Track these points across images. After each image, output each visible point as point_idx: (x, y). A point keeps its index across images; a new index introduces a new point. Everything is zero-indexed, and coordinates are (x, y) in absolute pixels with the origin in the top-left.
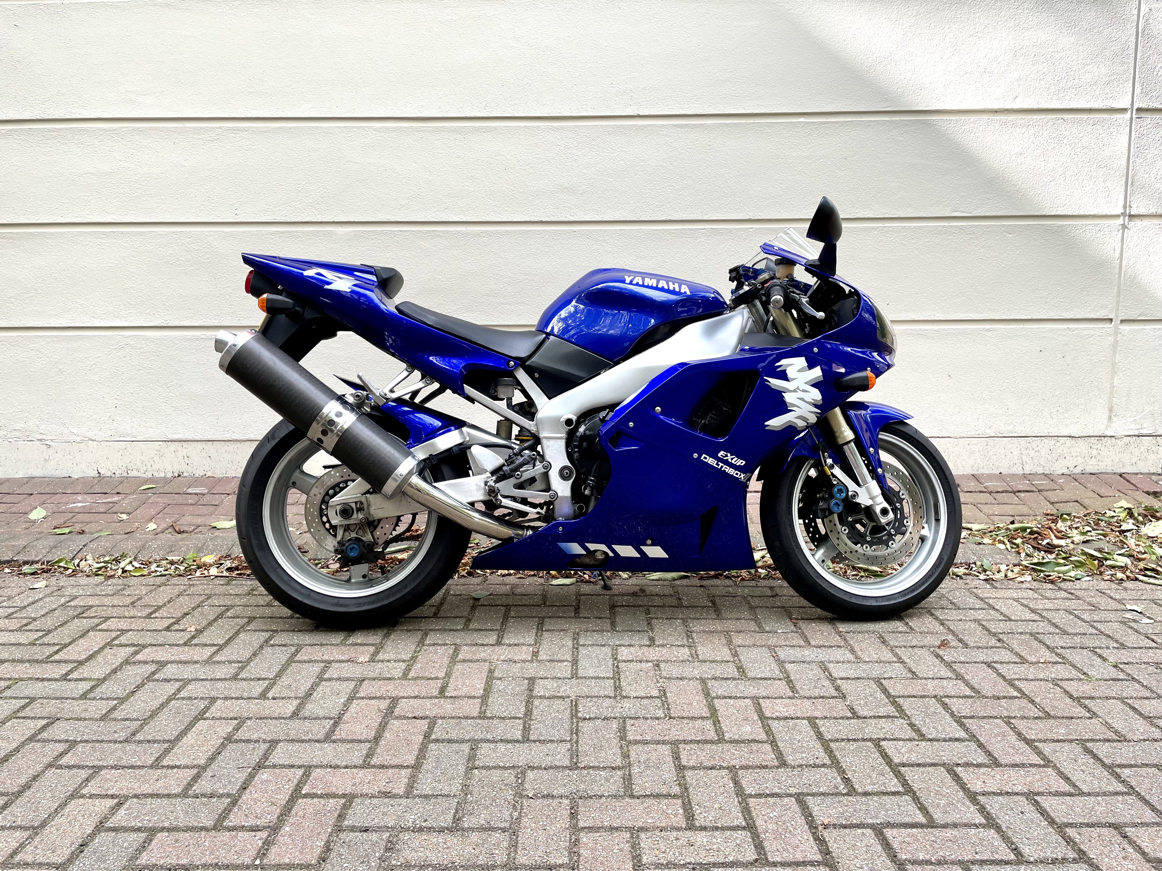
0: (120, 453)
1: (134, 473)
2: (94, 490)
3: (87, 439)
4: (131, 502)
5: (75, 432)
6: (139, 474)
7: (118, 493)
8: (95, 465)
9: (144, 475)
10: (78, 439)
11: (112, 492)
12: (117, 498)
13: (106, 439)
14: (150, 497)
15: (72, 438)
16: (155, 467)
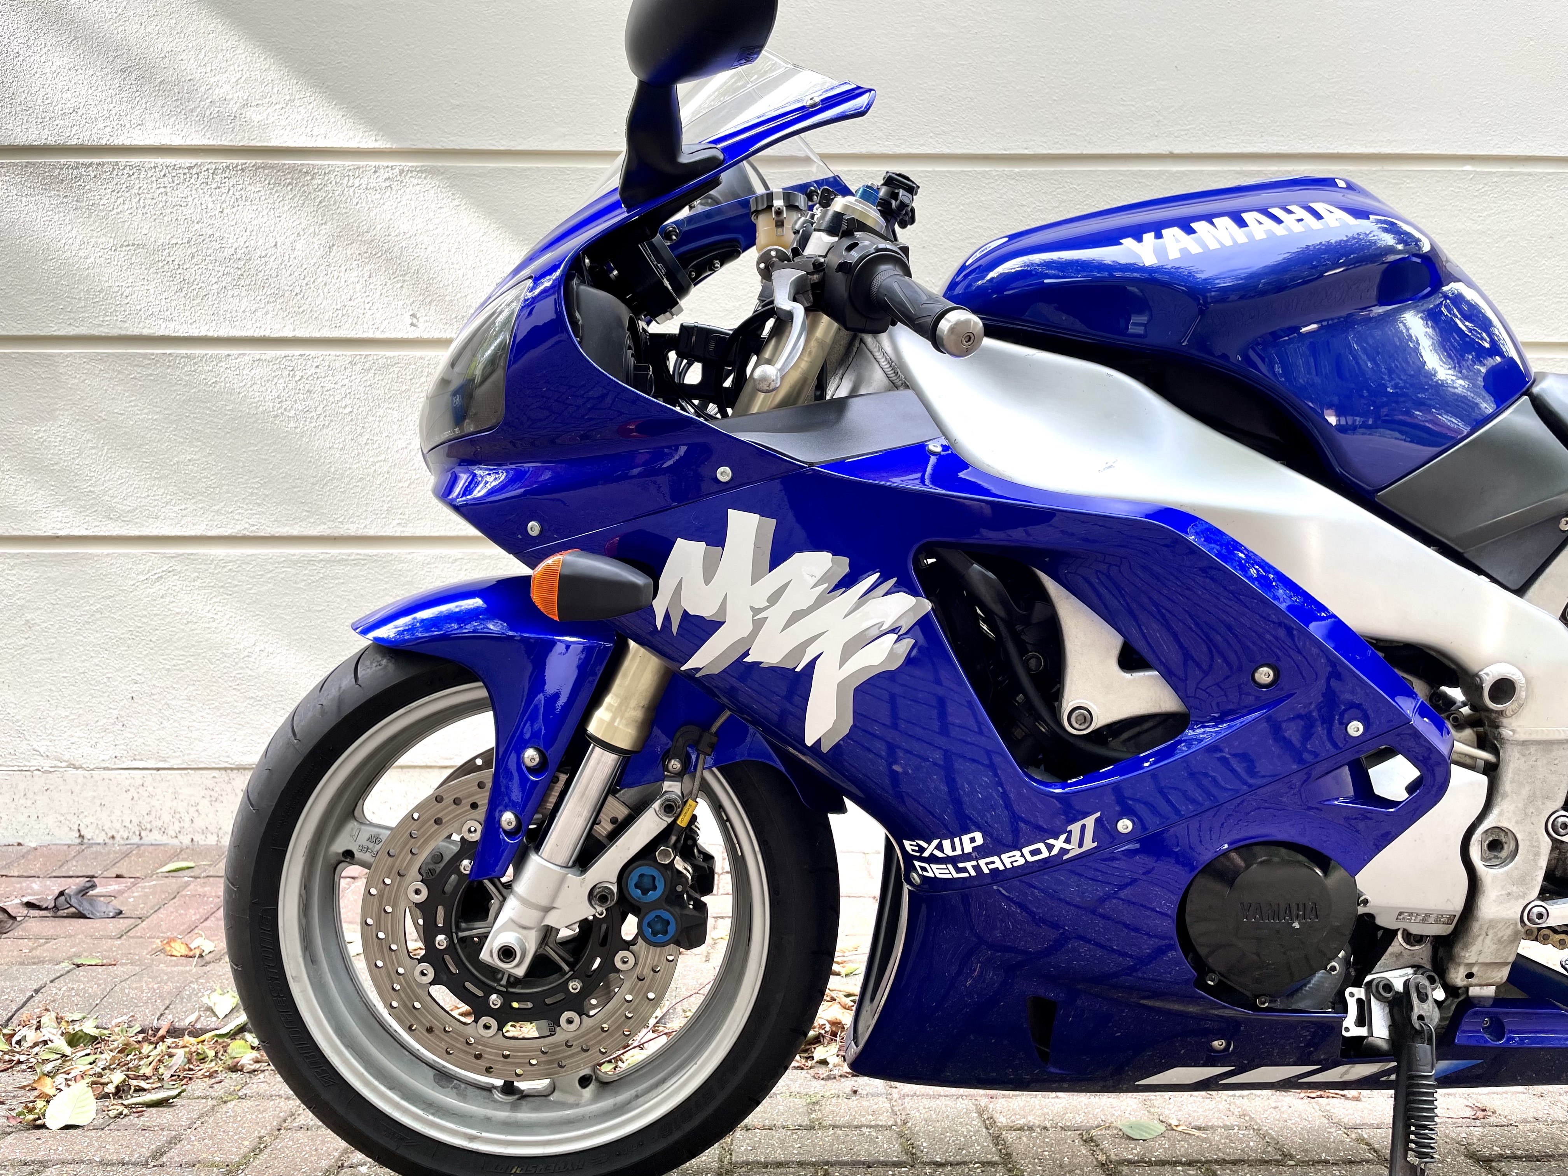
0: (130, 794)
1: (154, 837)
2: (69, 869)
3: (64, 764)
4: (146, 896)
5: (42, 750)
6: (165, 840)
7: (118, 876)
8: (74, 819)
9: (175, 842)
10: (47, 764)
11: (106, 874)
12: (116, 887)
13: (104, 765)
14: (187, 884)
15: (34, 763)
16: (200, 823)
